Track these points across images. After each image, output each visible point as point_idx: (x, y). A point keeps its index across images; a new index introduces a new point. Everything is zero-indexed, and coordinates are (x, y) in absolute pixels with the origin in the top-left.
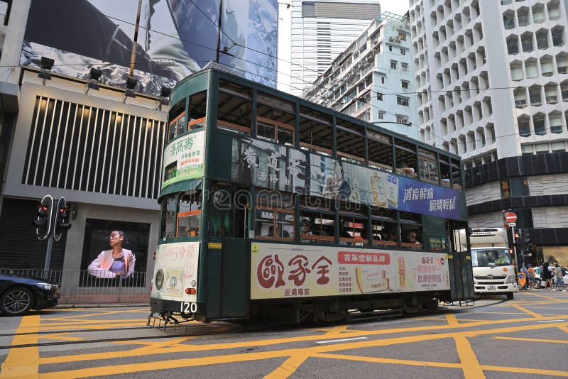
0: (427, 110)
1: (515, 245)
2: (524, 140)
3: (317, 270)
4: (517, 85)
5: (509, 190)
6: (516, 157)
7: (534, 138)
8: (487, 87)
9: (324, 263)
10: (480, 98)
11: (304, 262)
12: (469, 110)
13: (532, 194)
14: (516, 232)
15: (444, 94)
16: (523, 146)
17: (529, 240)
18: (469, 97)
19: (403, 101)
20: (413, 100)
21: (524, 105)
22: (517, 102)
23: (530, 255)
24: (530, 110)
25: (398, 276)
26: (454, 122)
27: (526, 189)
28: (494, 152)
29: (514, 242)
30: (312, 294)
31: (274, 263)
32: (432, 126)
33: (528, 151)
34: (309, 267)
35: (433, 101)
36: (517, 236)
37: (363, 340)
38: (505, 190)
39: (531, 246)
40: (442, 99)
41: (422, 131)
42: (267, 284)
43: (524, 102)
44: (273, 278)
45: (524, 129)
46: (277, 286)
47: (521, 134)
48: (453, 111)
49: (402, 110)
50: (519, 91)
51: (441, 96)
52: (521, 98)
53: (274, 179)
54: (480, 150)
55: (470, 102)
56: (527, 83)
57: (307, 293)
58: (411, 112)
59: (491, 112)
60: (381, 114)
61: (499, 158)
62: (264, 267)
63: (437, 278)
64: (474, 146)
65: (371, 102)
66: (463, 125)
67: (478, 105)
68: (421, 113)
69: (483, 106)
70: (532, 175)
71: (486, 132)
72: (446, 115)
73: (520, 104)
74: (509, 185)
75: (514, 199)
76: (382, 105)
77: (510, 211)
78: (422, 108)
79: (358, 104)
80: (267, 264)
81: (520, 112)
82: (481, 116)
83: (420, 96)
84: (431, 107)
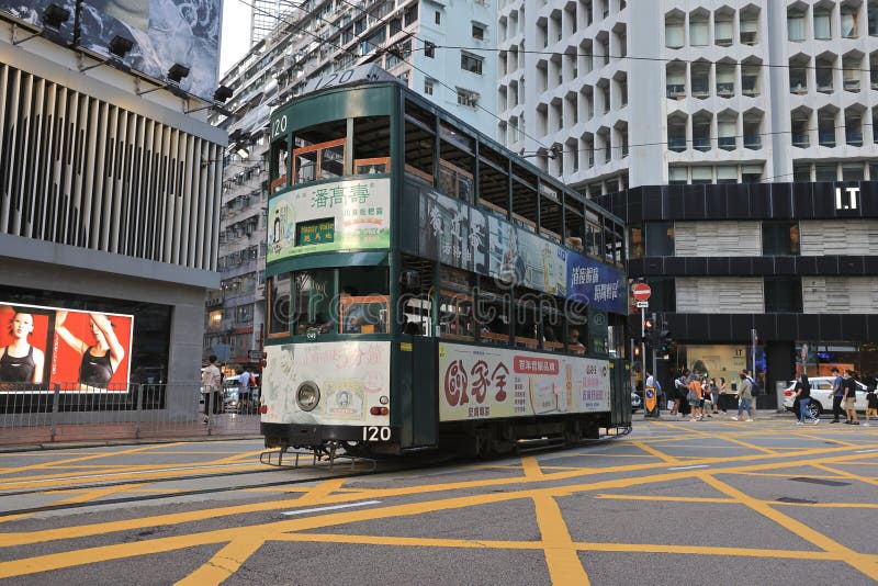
0: (514, 85)
1: (644, 340)
2: (676, 157)
3: (496, 381)
4: (673, 55)
5: (643, 244)
6: (658, 187)
7: (691, 155)
8: (624, 55)
9: (501, 372)
10: (608, 72)
11: (484, 370)
12: (588, 92)
13: (679, 254)
14: (648, 317)
15: (548, 58)
16: (673, 167)
17: (666, 332)
18: (590, 68)
19: (472, 63)
20: (491, 63)
21: (680, 94)
22: (669, 88)
23: (667, 357)
24: (689, 105)
25: (565, 391)
26: (561, 114)
27: (669, 244)
28: (624, 175)
29: (643, 335)
30: (492, 415)
31: (459, 372)
32: (522, 116)
33: (680, 177)
34: (489, 377)
35: (527, 70)
36: (649, 325)
37: (372, 507)
38: (637, 244)
39: (669, 343)
40: (542, 67)
41: (503, 126)
42: (453, 401)
43: (681, 88)
44: (458, 391)
45: (676, 139)
46: (461, 404)
47: (671, 146)
48: (561, 93)
49: (468, 80)
50: (675, 68)
51: (541, 60)
52: (676, 81)
53: (457, 252)
54: (602, 169)
55: (592, 79)
56: (689, 55)
57: (487, 413)
58: (485, 86)
59: (625, 100)
60: (430, 83)
61: (632, 185)
62: (450, 377)
63: (599, 395)
64: (591, 162)
65: (411, 59)
66: (576, 121)
67: (604, 85)
68: (503, 90)
69: (614, 89)
70: (681, 220)
71: (613, 137)
72: (547, 99)
73: (674, 92)
74: (643, 235)
75: (647, 260)
76: (431, 67)
77: (641, 282)
78: (506, 82)
79: (388, 60)
80: (454, 373)
81: (672, 106)
82: (607, 107)
83: (503, 56)
84: (522, 80)
